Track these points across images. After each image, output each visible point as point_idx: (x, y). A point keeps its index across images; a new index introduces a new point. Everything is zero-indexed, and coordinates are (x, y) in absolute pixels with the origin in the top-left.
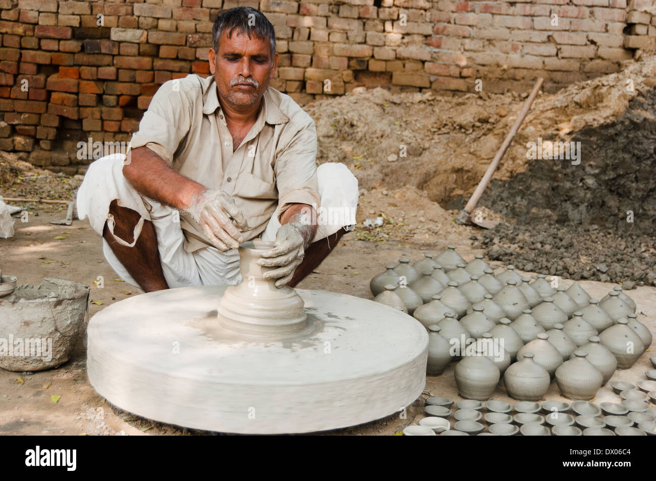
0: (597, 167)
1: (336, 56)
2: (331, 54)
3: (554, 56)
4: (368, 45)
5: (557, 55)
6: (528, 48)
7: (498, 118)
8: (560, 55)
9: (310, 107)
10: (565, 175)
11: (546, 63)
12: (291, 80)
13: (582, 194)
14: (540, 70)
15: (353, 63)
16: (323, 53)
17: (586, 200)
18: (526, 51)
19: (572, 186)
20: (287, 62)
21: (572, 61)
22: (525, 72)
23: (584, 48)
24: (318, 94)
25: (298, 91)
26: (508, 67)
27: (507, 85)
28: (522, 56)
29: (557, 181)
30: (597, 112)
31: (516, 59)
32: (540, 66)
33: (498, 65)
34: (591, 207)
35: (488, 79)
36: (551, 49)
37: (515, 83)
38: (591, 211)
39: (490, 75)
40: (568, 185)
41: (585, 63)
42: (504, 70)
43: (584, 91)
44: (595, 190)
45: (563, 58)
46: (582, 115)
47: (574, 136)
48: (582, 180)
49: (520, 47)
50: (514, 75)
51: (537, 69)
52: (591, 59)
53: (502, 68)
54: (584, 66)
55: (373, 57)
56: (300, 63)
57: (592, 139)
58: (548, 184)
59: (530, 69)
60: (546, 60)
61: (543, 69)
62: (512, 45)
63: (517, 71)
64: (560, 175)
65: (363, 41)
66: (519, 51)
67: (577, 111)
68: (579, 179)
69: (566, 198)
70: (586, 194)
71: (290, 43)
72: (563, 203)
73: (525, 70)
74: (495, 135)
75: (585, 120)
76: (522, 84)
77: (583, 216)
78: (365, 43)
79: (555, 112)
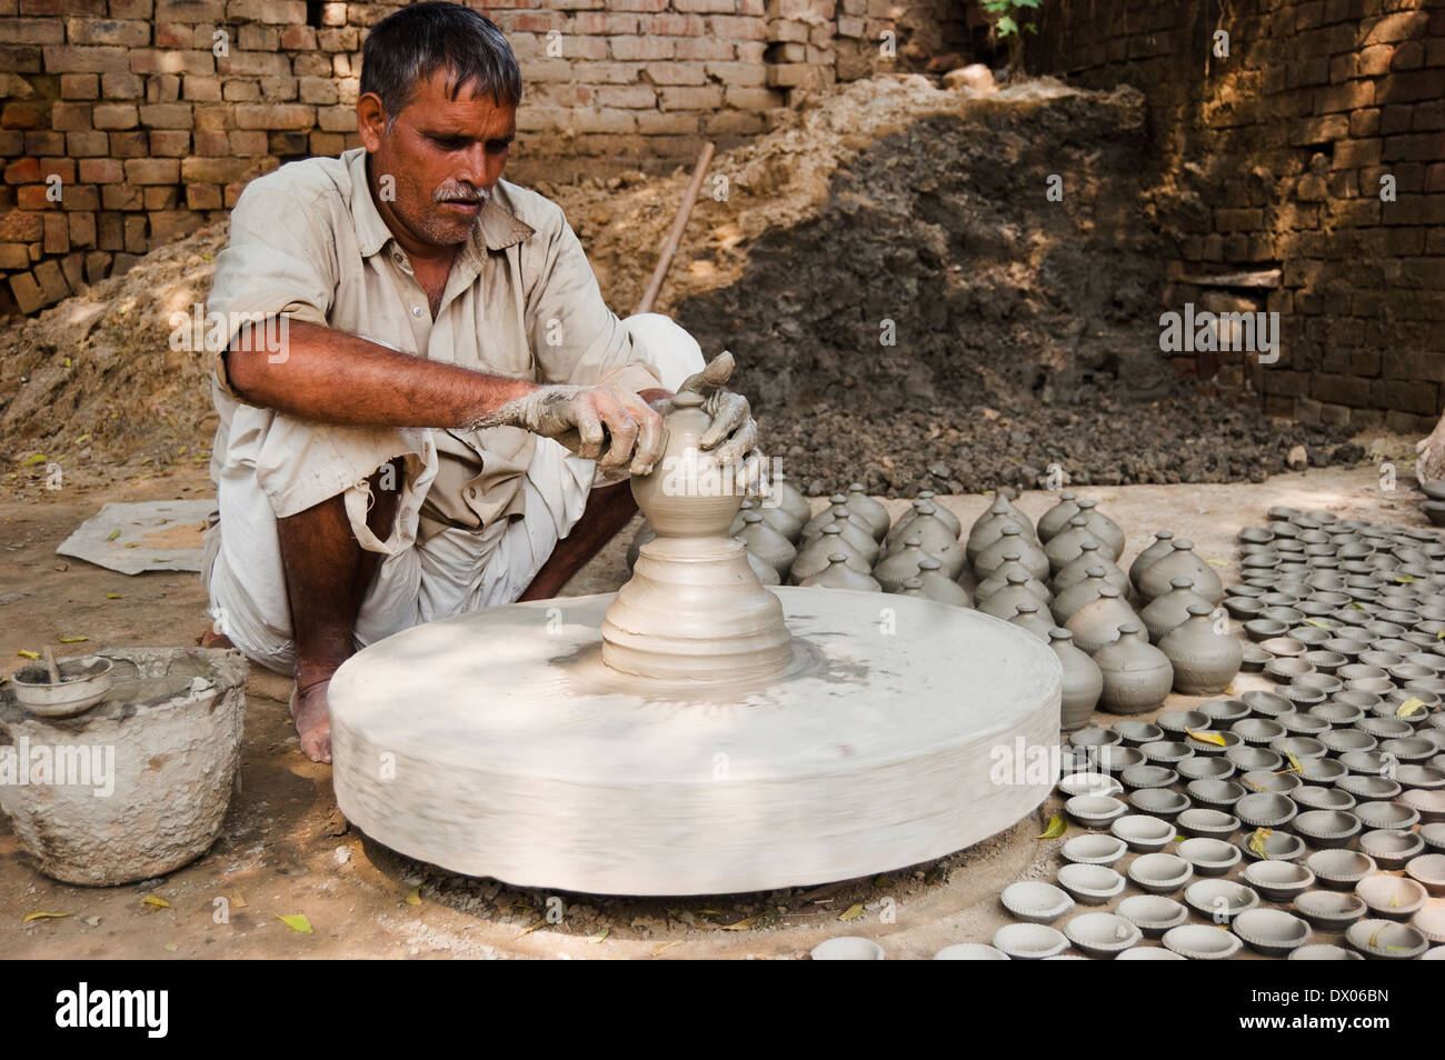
0: (798, 300)
1: (243, 130)
2: (230, 127)
3: (651, 108)
4: (305, 104)
5: (657, 106)
6: (606, 96)
7: (597, 228)
8: (663, 106)
9: (202, 237)
10: (747, 320)
11: (640, 121)
12: (152, 186)
13: (779, 350)
14: (631, 134)
15: (278, 141)
16: (212, 125)
17: (789, 361)
18: (603, 100)
19: (760, 338)
20: (140, 148)
21: (685, 114)
22: (605, 140)
23: (702, 91)
24: (214, 210)
25: (172, 206)
26: (576, 131)
27: (575, 168)
28: (598, 111)
29: (734, 333)
30: (782, 201)
31: (585, 116)
32: (631, 127)
33: (557, 131)
34: (798, 371)
35: (541, 157)
36: (645, 96)
37: (591, 162)
38: (798, 382)
39: (545, 150)
40: (754, 338)
41: (707, 117)
42: (569, 139)
43: (750, 164)
44: (801, 341)
45: (669, 111)
46: (757, 209)
47: (751, 247)
48: (776, 325)
49: (592, 95)
50: (587, 149)
51: (626, 134)
52: (716, 110)
53: (564, 136)
54: (706, 122)
55: (317, 127)
56: (167, 148)
57: (784, 250)
58: (718, 341)
59: (614, 134)
60: (641, 115)
61: (636, 132)
62: (578, 91)
63: (591, 141)
64: (737, 321)
65: (294, 96)
66: (591, 102)
67: (745, 201)
68: (770, 325)
69: (752, 362)
70: (787, 350)
71: (141, 108)
72: (749, 373)
73: (606, 137)
74: (599, 259)
75: (766, 217)
76: (604, 164)
77: (787, 392)
78: (298, 100)
79: (705, 208)
